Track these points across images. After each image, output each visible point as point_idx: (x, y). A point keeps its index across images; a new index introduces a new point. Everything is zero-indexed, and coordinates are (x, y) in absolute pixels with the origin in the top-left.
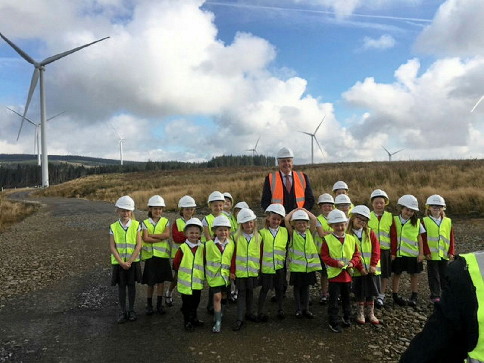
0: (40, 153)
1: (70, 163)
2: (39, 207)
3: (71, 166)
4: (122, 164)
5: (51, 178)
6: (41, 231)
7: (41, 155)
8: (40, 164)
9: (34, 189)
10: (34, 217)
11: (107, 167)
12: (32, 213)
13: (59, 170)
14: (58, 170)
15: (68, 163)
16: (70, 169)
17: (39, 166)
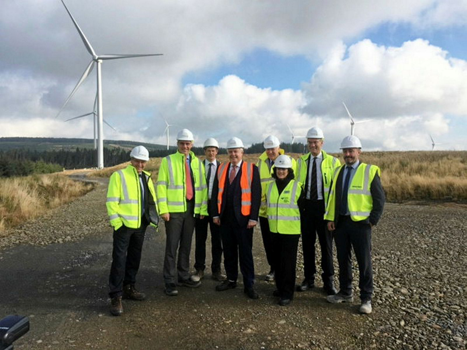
0: (97, 138)
1: (122, 148)
2: (98, 184)
3: (123, 150)
4: (168, 149)
5: (106, 161)
6: (100, 201)
7: (97, 140)
8: (96, 147)
9: (91, 170)
10: (94, 192)
11: (155, 152)
12: (92, 189)
13: (113, 154)
14: (111, 154)
15: (120, 147)
16: (122, 153)
17: (95, 150)
